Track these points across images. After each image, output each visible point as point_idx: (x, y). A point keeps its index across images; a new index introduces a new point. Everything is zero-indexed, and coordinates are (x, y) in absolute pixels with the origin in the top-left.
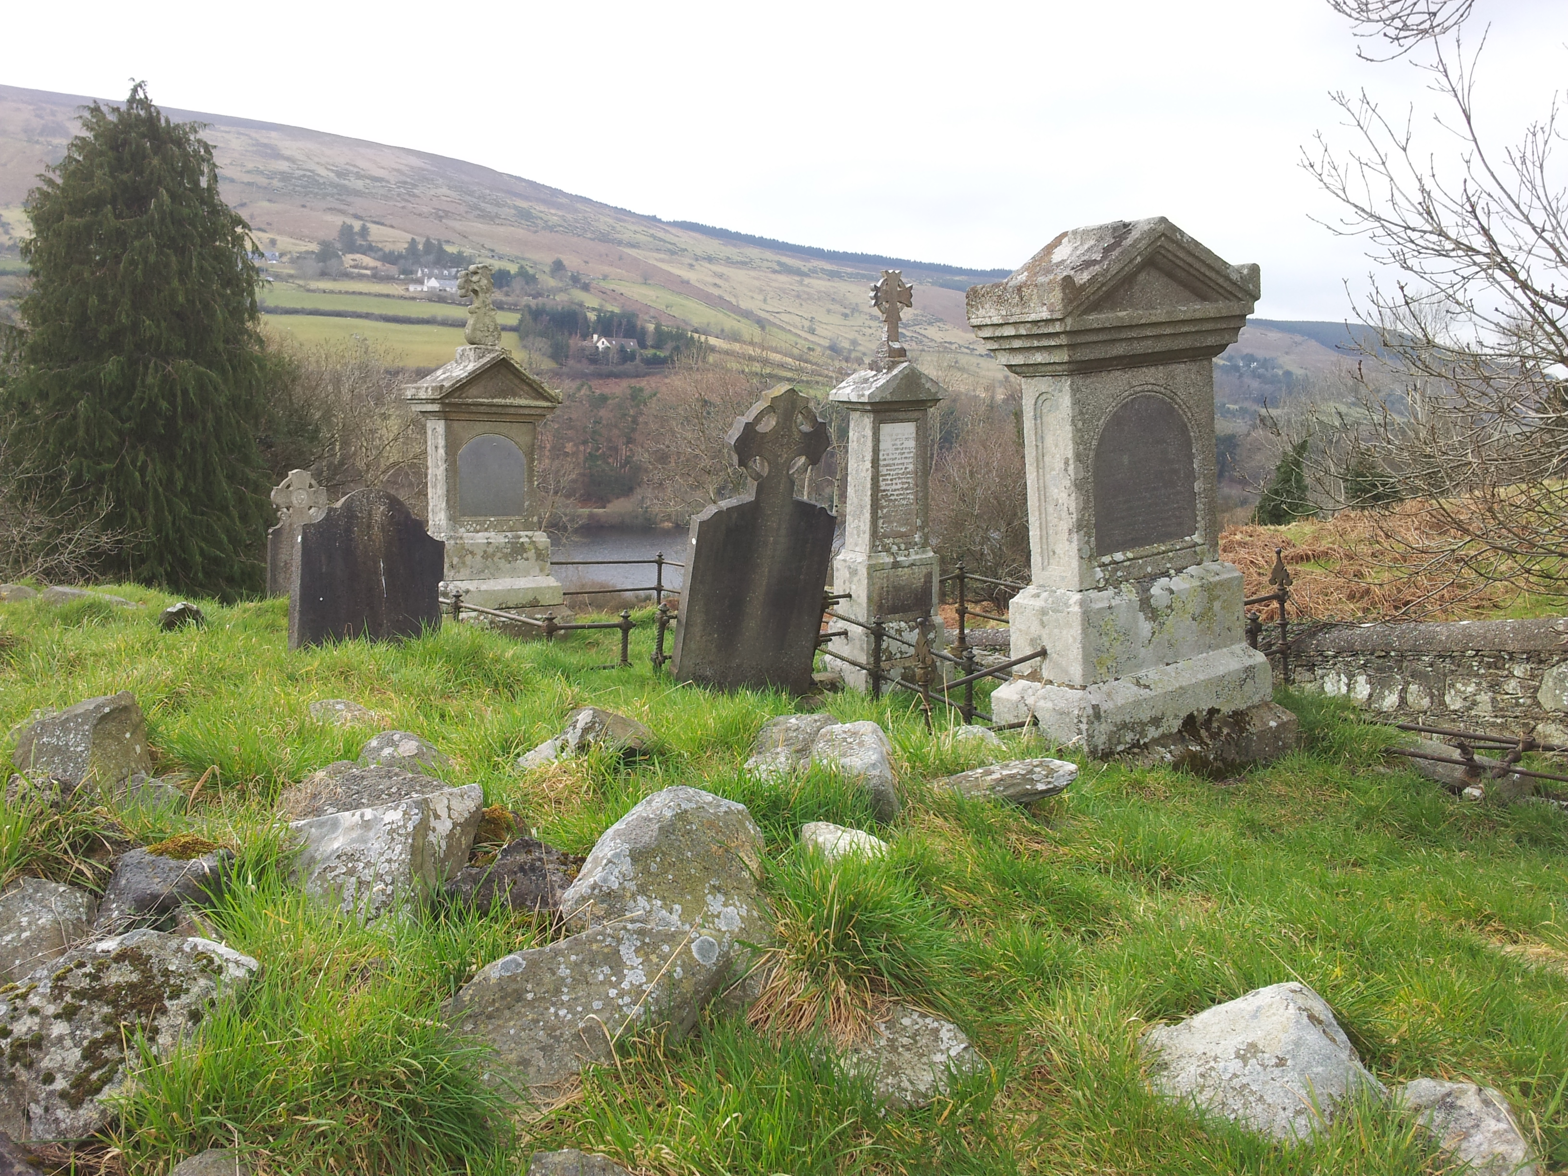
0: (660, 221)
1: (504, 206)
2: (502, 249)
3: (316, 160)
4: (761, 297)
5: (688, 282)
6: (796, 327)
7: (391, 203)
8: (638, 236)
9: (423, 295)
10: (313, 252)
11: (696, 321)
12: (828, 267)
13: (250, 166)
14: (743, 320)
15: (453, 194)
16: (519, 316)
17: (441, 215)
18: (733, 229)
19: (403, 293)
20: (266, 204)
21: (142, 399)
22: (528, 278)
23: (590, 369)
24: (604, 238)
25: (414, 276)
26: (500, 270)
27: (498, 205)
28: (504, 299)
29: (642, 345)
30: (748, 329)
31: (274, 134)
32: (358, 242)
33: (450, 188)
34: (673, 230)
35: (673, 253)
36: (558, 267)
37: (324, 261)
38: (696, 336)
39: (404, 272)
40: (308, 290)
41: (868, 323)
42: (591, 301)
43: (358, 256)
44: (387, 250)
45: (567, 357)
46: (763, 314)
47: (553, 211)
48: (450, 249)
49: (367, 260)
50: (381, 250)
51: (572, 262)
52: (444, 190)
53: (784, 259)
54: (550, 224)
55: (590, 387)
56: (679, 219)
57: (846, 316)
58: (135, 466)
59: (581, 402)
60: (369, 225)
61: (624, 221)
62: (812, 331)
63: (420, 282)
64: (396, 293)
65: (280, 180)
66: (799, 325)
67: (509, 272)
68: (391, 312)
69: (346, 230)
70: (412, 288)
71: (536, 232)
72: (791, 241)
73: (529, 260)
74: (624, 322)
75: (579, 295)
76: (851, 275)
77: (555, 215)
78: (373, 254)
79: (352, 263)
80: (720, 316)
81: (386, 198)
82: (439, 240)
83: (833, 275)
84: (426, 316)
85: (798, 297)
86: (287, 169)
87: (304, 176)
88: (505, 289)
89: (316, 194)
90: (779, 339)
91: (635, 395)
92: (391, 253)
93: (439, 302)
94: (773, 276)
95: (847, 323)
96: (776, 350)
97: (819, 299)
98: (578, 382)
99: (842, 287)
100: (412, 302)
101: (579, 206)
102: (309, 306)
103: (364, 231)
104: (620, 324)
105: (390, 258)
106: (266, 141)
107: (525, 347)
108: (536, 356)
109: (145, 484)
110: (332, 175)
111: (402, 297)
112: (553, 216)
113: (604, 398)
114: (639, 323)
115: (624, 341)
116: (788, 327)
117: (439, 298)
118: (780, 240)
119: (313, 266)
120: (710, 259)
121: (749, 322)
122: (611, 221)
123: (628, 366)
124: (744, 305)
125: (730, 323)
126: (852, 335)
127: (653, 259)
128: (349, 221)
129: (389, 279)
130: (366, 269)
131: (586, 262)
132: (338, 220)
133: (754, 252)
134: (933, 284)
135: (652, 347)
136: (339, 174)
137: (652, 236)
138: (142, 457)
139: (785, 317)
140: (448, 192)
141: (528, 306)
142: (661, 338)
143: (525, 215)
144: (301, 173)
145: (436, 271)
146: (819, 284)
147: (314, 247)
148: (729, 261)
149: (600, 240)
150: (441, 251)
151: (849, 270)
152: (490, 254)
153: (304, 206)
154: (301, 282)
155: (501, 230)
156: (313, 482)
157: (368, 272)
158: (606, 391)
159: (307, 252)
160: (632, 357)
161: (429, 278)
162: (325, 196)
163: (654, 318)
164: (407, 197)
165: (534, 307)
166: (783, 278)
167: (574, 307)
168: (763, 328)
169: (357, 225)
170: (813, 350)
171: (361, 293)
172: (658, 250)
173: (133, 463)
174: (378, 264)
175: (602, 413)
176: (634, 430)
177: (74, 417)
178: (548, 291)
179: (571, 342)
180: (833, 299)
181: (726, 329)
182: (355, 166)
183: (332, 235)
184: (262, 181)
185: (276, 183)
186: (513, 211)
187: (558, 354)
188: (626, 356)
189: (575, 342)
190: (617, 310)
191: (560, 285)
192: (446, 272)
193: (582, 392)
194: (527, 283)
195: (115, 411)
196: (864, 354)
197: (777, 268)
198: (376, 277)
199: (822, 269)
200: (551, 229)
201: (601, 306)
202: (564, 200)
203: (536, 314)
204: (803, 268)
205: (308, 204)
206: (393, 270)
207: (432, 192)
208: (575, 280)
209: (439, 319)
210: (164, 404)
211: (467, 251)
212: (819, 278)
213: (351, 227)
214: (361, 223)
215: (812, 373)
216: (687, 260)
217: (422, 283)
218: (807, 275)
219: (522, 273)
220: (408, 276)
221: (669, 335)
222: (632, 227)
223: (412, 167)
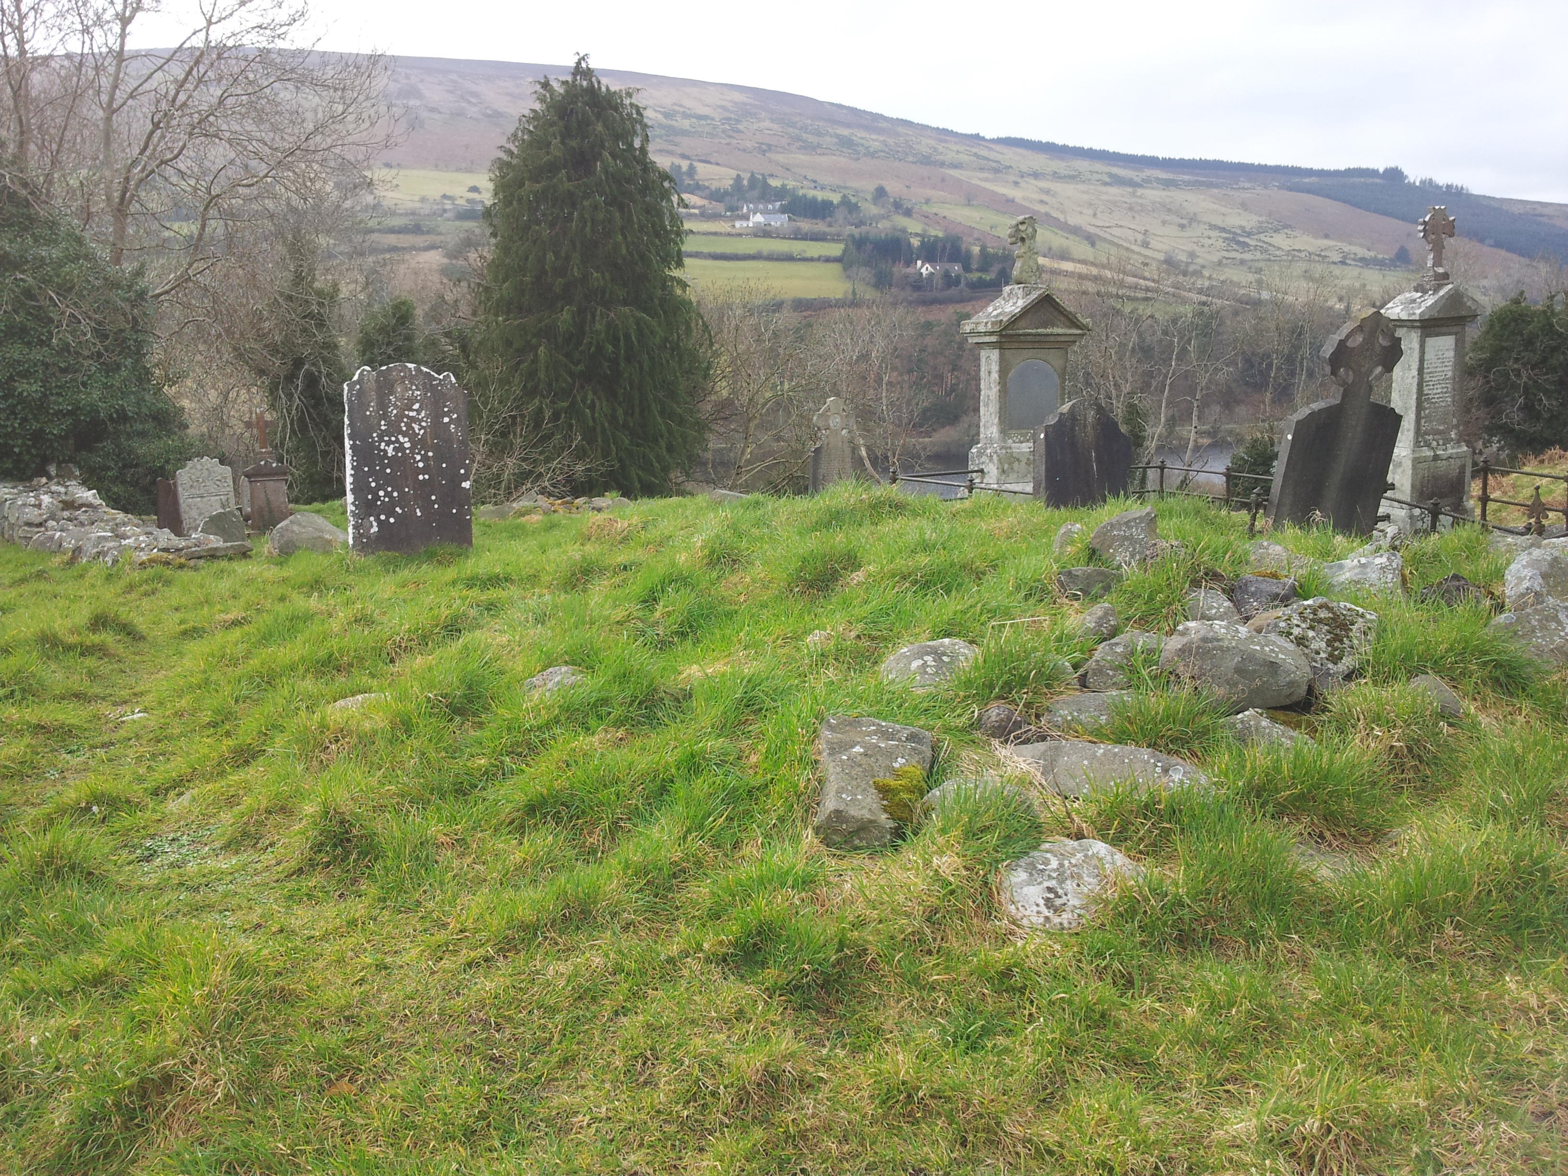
0: (983, 139)
1: (826, 135)
2: (823, 179)
4: (1090, 212)
5: (1013, 201)
6: (1128, 241)
7: (717, 141)
8: (961, 156)
9: (749, 231)
12: (1163, 175)
14: (1071, 237)
15: (775, 126)
16: (842, 246)
17: (764, 149)
18: (1060, 142)
19: (729, 230)
22: (850, 207)
23: (912, 296)
24: (926, 161)
25: (740, 213)
26: (823, 200)
27: (819, 134)
28: (827, 230)
29: (967, 268)
30: (1081, 249)
32: (684, 181)
33: (772, 121)
34: (998, 148)
35: (997, 171)
36: (880, 193)
39: (731, 209)
41: (1206, 233)
42: (913, 226)
43: (686, 196)
44: (713, 188)
45: (891, 285)
46: (1092, 230)
47: (874, 137)
48: (774, 183)
49: (694, 199)
50: (708, 188)
51: (894, 188)
52: (767, 124)
53: (1115, 170)
54: (872, 150)
55: (915, 315)
56: (1003, 135)
57: (1182, 227)
58: (584, 404)
59: (905, 330)
60: (696, 164)
61: (946, 141)
62: (1146, 245)
63: (746, 218)
64: (723, 230)
66: (1132, 239)
67: (831, 203)
68: (719, 250)
70: (738, 224)
71: (858, 159)
72: (1123, 151)
73: (851, 188)
74: (948, 247)
75: (901, 221)
76: (1188, 183)
77: (876, 140)
78: (702, 193)
80: (1048, 235)
81: (711, 135)
82: (763, 175)
83: (1168, 184)
84: (752, 252)
85: (1131, 209)
88: (828, 219)
92: (718, 190)
93: (764, 236)
94: (1104, 189)
95: (1183, 234)
97: (1153, 210)
98: (903, 310)
99: (1178, 196)
100: (739, 239)
101: (900, 129)
103: (692, 170)
104: (944, 248)
105: (717, 196)
107: (848, 277)
108: (859, 286)
109: (593, 419)
110: (660, 116)
111: (729, 235)
112: (874, 141)
113: (929, 326)
114: (964, 247)
115: (947, 266)
116: (1120, 242)
117: (764, 233)
118: (1111, 151)
120: (1036, 175)
121: (1077, 239)
122: (932, 142)
123: (953, 291)
124: (1073, 220)
125: (1058, 241)
126: (1189, 247)
127: (976, 179)
128: (678, 161)
129: (716, 217)
130: (694, 207)
131: (908, 187)
132: (667, 162)
133: (1082, 165)
134: (1279, 188)
135: (978, 270)
136: (666, 115)
137: (975, 155)
138: (590, 396)
139: (1116, 231)
140: (771, 125)
141: (852, 236)
142: (987, 261)
143: (847, 143)
145: (761, 206)
146: (1154, 194)
148: (1056, 176)
149: (922, 163)
150: (766, 185)
151: (1186, 178)
152: (813, 185)
155: (823, 159)
157: (696, 211)
158: (931, 318)
160: (957, 281)
161: (755, 213)
163: (978, 239)
164: (731, 133)
165: (857, 236)
166: (1114, 190)
167: (897, 234)
168: (1093, 244)
169: (685, 165)
170: (1146, 264)
172: (982, 169)
173: (584, 401)
174: (704, 202)
175: (930, 341)
176: (960, 357)
177: (535, 361)
178: (871, 219)
179: (895, 269)
180: (1169, 210)
181: (1055, 248)
182: (681, 106)
186: (835, 140)
187: (882, 282)
188: (950, 281)
189: (899, 270)
190: (941, 234)
191: (882, 212)
192: (770, 207)
193: (908, 320)
194: (850, 212)
195: (567, 355)
196: (1203, 267)
197: (1107, 180)
198: (705, 215)
199: (1158, 178)
200: (872, 155)
201: (924, 230)
202: (884, 125)
203: (859, 243)
204: (1136, 179)
206: (720, 207)
207: (755, 127)
208: (897, 205)
209: (765, 254)
210: (610, 348)
211: (791, 184)
212: (1153, 188)
213: (679, 167)
214: (688, 162)
215: (1147, 289)
216: (1012, 178)
217: (748, 219)
218: (1140, 186)
219: (845, 202)
220: (733, 211)
221: (995, 258)
222: (955, 148)
223: (735, 103)
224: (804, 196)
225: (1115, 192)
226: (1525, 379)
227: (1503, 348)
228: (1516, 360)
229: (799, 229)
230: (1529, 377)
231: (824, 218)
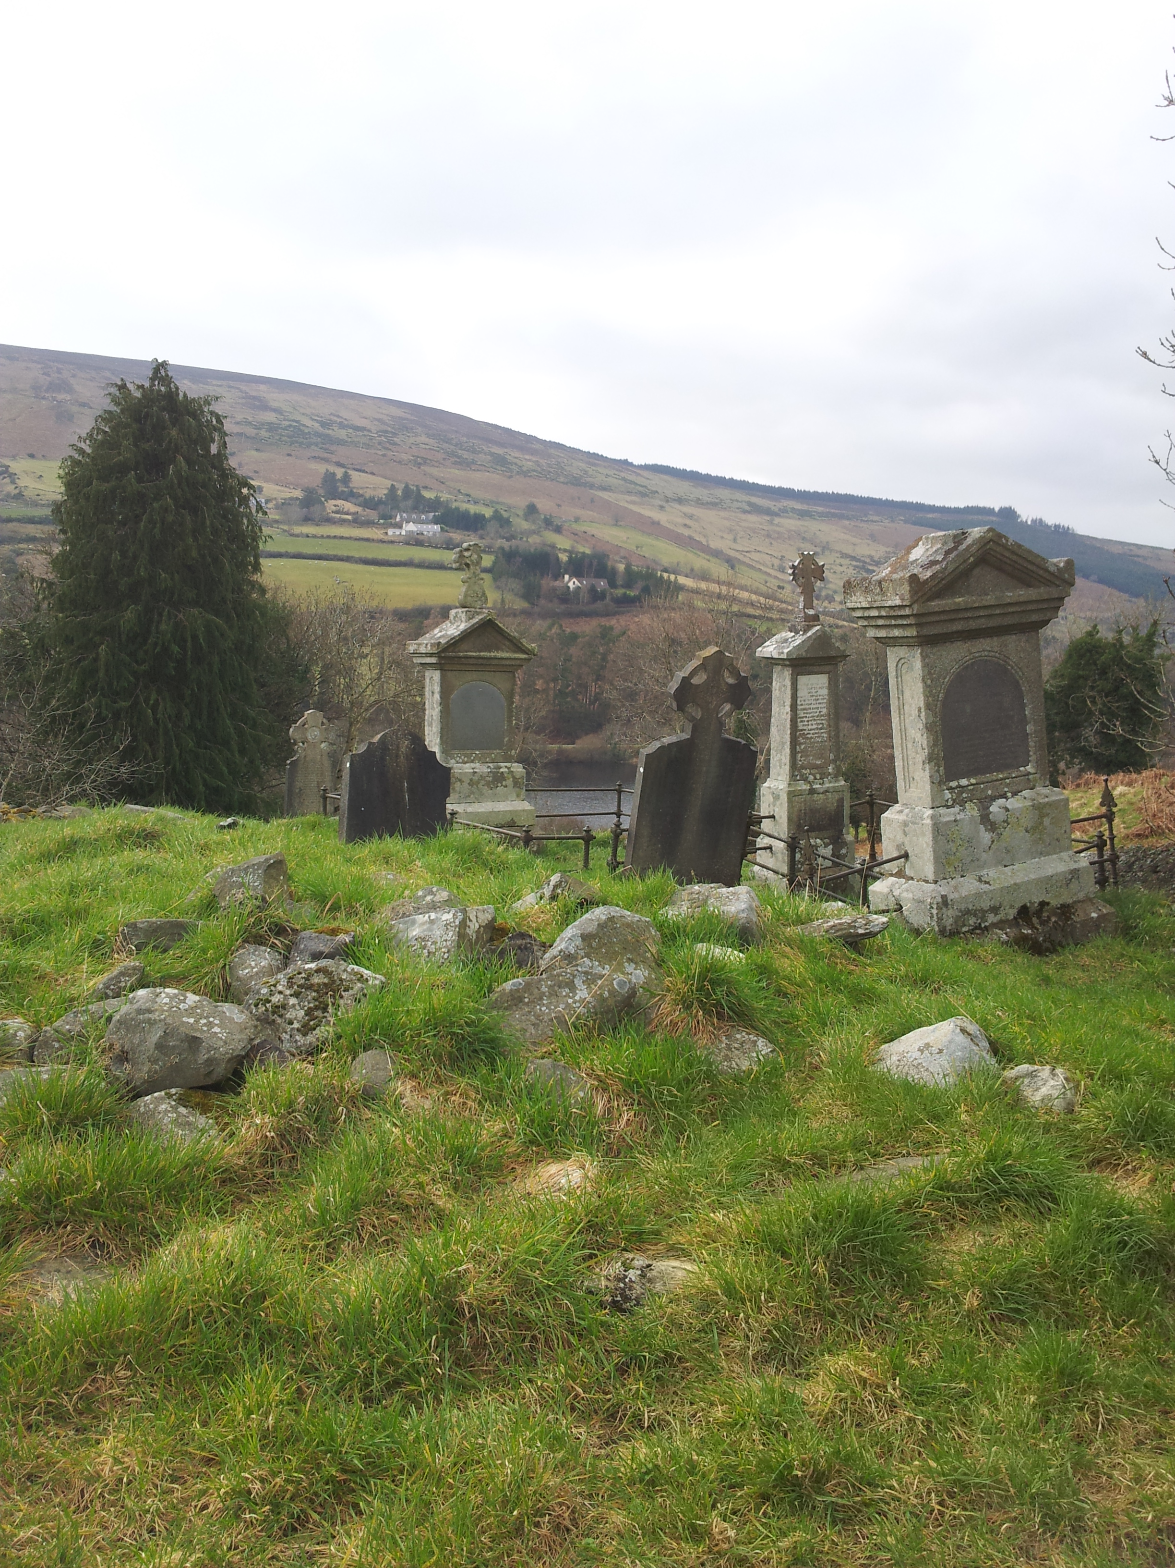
0: (631, 464)
1: (480, 452)
2: (476, 493)
3: (302, 411)
4: (731, 537)
5: (658, 523)
6: (764, 565)
7: (373, 451)
8: (610, 479)
9: (402, 539)
10: (297, 499)
11: (666, 561)
12: (798, 506)
13: (239, 417)
14: (712, 559)
15: (431, 441)
16: (493, 558)
17: (420, 462)
18: (703, 471)
19: (382, 537)
20: (254, 453)
21: (156, 644)
22: (502, 521)
23: (560, 608)
24: (576, 482)
25: (393, 521)
26: (475, 514)
27: (474, 452)
28: (479, 542)
29: (612, 584)
30: (719, 570)
31: (262, 387)
32: (340, 489)
33: (428, 436)
34: (645, 473)
35: (643, 495)
36: (532, 510)
37: (308, 508)
38: (665, 575)
39: (384, 517)
40: (292, 535)
41: (838, 561)
42: (563, 542)
43: (339, 502)
44: (367, 496)
45: (539, 597)
46: (732, 554)
47: (527, 457)
48: (427, 494)
49: (348, 506)
50: (362, 496)
51: (545, 505)
52: (423, 439)
53: (754, 500)
54: (524, 469)
55: (561, 626)
56: (650, 462)
58: (147, 705)
59: (552, 640)
60: (351, 472)
61: (594, 465)
62: (782, 570)
63: (399, 526)
64: (375, 537)
65: (268, 430)
66: (769, 564)
67: (484, 516)
68: (370, 556)
69: (329, 478)
70: (390, 532)
71: (511, 477)
72: (762, 482)
73: (503, 504)
74: (595, 563)
75: (551, 537)
76: (821, 515)
77: (529, 460)
78: (354, 500)
79: (334, 509)
80: (691, 556)
81: (367, 446)
82: (417, 486)
83: (803, 514)
84: (404, 559)
85: (768, 536)
86: (274, 420)
87: (290, 426)
88: (480, 532)
89: (301, 444)
90: (746, 578)
91: (605, 634)
92: (372, 499)
93: (416, 545)
94: (743, 516)
96: (743, 588)
97: (789, 538)
98: (549, 621)
99: (813, 526)
100: (390, 545)
101: (552, 451)
102: (292, 550)
103: (346, 479)
104: (591, 564)
105: (370, 503)
106: (254, 394)
107: (498, 588)
108: (509, 597)
109: (156, 721)
110: (317, 425)
111: (382, 541)
112: (528, 461)
113: (574, 637)
114: (609, 564)
115: (594, 581)
116: (758, 566)
117: (417, 541)
118: (751, 482)
119: (297, 512)
120: (680, 501)
121: (718, 561)
122: (583, 465)
123: (599, 605)
124: (714, 544)
125: (700, 562)
127: (623, 501)
128: (332, 468)
129: (369, 524)
130: (348, 514)
131: (559, 506)
132: (322, 468)
133: (724, 493)
134: (904, 522)
135: (623, 586)
136: (323, 424)
137: (624, 479)
138: (154, 696)
139: (755, 556)
140: (427, 440)
141: (502, 549)
142: (631, 577)
143: (501, 461)
144: (287, 423)
145: (414, 516)
146: (790, 523)
147: (298, 494)
148: (699, 503)
149: (573, 484)
150: (419, 498)
151: (820, 509)
152: (466, 499)
153: (289, 455)
154: (286, 527)
155: (478, 475)
156: (325, 721)
157: (349, 517)
158: (577, 629)
159: (291, 499)
160: (602, 596)
161: (408, 522)
162: (309, 446)
163: (624, 558)
164: (388, 445)
165: (507, 548)
166: (753, 518)
167: (546, 549)
168: (733, 567)
169: (339, 473)
170: (783, 588)
171: (342, 538)
172: (629, 493)
173: (147, 701)
174: (359, 509)
175: (573, 651)
176: (603, 667)
177: (96, 660)
178: (522, 533)
179: (543, 582)
180: (804, 539)
181: (696, 568)
182: (338, 416)
183: (315, 482)
184: (250, 431)
185: (263, 433)
186: (489, 458)
187: (530, 594)
188: (596, 596)
189: (547, 583)
190: (588, 551)
191: (533, 527)
192: (423, 517)
193: (553, 631)
194: (501, 526)
195: (132, 655)
196: (835, 592)
197: (747, 508)
198: (357, 522)
199: (793, 510)
200: (525, 474)
201: (573, 547)
202: (537, 446)
203: (509, 556)
204: (773, 508)
205: (293, 453)
206: (373, 515)
207: (412, 440)
208: (548, 523)
209: (416, 561)
210: (176, 649)
211: (444, 497)
212: (789, 518)
213: (334, 474)
214: (343, 470)
215: (782, 611)
216: (658, 502)
217: (401, 527)
218: (777, 515)
219: (497, 516)
220: (388, 520)
221: (639, 575)
222: (605, 471)
223: (393, 417)
224: (457, 509)
225: (753, 519)
226: (1099, 706)
227: (1080, 677)
228: (1092, 688)
229: (451, 539)
230: (1104, 705)
231: (475, 530)
